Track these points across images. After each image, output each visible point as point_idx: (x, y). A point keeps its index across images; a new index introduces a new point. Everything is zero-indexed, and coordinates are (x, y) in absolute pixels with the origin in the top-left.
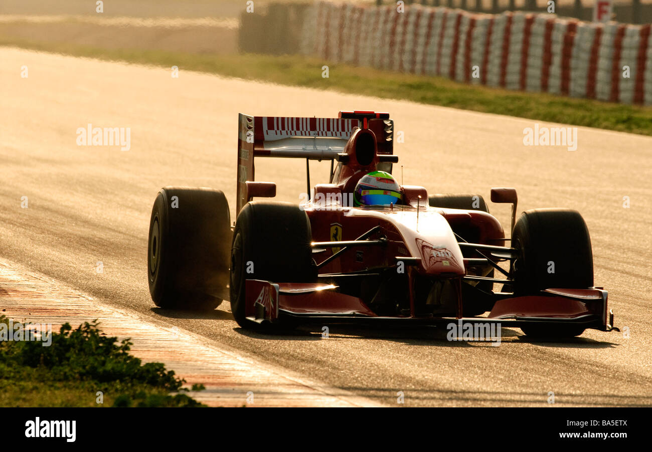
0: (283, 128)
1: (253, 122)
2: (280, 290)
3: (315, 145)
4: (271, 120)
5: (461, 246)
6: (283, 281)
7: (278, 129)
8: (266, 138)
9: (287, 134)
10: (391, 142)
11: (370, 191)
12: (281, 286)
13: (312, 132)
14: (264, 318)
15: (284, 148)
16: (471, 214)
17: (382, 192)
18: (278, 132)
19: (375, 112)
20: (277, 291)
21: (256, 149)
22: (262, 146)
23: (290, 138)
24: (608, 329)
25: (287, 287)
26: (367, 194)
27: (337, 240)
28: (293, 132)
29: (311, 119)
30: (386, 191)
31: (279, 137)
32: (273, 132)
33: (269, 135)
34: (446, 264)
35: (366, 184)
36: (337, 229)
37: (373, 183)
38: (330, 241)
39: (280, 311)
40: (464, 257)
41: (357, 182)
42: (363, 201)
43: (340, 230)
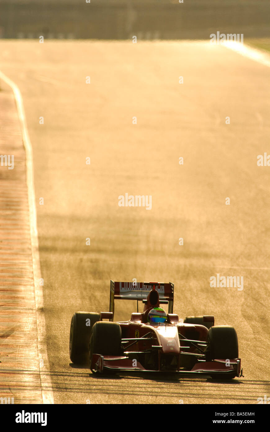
0: (128, 287)
1: (114, 284)
2: (104, 359)
3: (142, 294)
4: (123, 283)
5: (180, 341)
6: (106, 355)
7: (126, 287)
8: (121, 291)
9: (130, 289)
10: (173, 293)
11: (154, 316)
12: (104, 357)
13: (141, 289)
14: (98, 370)
15: (130, 295)
16: (195, 326)
17: (159, 317)
18: (126, 288)
19: (158, 283)
20: (103, 360)
21: (115, 296)
22: (119, 294)
23: (131, 291)
24: (239, 376)
25: (107, 357)
26: (152, 317)
27: (137, 338)
28: (132, 289)
29: (140, 283)
30: (161, 316)
31: (126, 291)
32: (124, 288)
33: (122, 290)
34: (172, 349)
35: (153, 313)
36: (137, 333)
37: (155, 313)
38: (135, 338)
39: (104, 367)
40: (181, 346)
41: (149, 312)
42: (151, 320)
43: (139, 333)
